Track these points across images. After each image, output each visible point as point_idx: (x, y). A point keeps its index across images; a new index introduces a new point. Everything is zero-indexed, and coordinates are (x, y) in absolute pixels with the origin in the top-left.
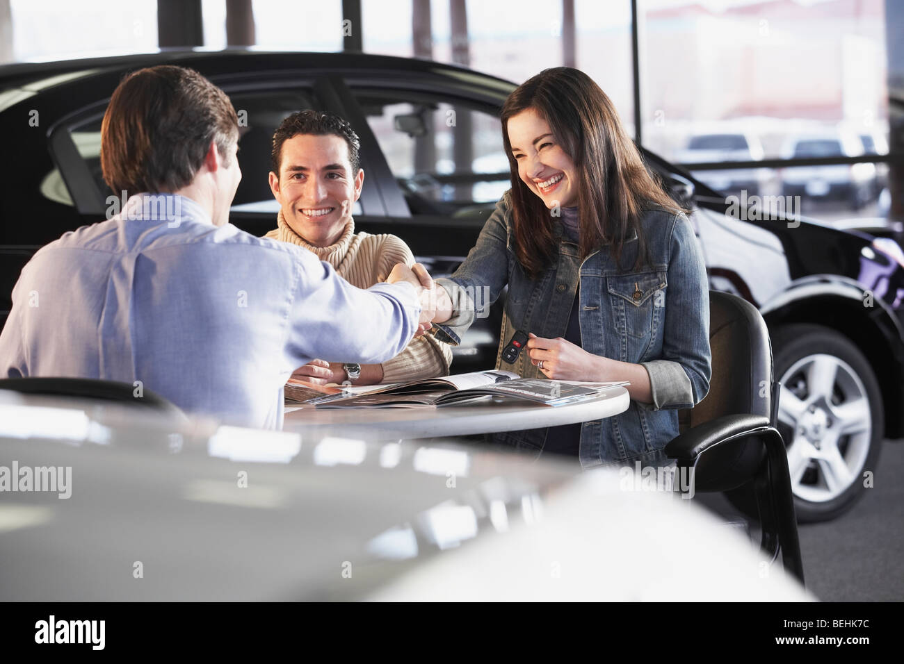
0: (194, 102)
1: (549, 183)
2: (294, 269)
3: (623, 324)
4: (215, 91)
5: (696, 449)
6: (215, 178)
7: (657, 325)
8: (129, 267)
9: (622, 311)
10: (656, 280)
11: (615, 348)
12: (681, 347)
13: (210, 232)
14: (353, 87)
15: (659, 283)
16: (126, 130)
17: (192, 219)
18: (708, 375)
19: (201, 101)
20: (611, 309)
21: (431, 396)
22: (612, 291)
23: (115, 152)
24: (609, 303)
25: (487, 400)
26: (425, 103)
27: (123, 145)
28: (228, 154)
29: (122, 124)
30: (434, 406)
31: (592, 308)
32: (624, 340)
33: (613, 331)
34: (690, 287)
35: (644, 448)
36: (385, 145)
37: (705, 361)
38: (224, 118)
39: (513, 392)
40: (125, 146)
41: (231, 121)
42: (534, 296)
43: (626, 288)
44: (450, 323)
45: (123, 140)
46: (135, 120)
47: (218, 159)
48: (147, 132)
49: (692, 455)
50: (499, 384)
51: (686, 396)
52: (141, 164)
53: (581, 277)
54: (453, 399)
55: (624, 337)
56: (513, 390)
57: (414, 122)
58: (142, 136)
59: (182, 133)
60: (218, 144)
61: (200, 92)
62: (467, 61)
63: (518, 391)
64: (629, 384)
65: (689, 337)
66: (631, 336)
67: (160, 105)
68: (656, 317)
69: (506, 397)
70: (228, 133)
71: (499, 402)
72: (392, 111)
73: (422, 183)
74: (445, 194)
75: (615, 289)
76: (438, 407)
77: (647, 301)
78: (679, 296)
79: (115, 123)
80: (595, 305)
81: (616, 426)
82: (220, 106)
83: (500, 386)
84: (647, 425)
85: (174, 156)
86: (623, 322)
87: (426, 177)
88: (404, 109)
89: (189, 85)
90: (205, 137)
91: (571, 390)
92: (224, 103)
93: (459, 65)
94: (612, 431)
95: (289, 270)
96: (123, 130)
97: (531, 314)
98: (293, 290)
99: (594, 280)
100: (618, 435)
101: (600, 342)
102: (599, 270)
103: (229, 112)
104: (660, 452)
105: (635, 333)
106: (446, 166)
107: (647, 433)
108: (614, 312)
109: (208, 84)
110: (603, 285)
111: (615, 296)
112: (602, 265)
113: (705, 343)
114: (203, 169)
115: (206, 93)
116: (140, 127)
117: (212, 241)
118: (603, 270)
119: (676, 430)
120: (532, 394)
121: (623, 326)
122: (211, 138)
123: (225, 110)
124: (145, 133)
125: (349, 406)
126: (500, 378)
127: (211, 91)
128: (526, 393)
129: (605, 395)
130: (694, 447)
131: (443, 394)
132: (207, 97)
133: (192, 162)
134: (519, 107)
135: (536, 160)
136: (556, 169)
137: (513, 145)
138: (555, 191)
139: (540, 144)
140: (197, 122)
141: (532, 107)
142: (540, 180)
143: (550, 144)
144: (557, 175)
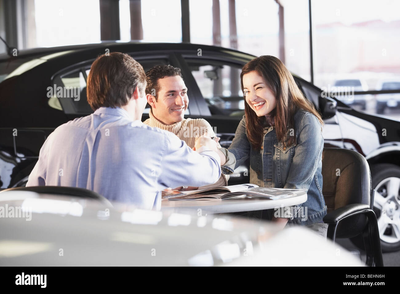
0: (129, 69)
4: (137, 64)
6: (137, 102)
9: (279, 155)
14: (186, 58)
16: (100, 81)
19: (132, 69)
21: (219, 195)
23: (94, 90)
24: (275, 151)
25: (244, 197)
26: (218, 65)
27: (98, 87)
28: (142, 91)
29: (98, 78)
30: (221, 200)
31: (269, 153)
36: (200, 84)
38: (141, 76)
40: (99, 87)
41: (144, 77)
43: (281, 145)
45: (98, 85)
46: (104, 76)
47: (139, 94)
48: (109, 81)
49: (335, 222)
50: (249, 189)
52: (106, 95)
53: (264, 140)
54: (229, 196)
56: (255, 192)
57: (213, 73)
58: (107, 83)
59: (124, 82)
60: (139, 88)
61: (131, 65)
62: (237, 47)
63: (258, 193)
66: (282, 166)
67: (115, 70)
69: (253, 195)
70: (143, 82)
71: (249, 197)
72: (203, 69)
73: (216, 101)
74: (227, 106)
75: (277, 145)
79: (95, 77)
82: (140, 71)
83: (250, 191)
85: (121, 92)
87: (218, 98)
88: (209, 68)
89: (127, 61)
90: (134, 84)
91: (282, 193)
92: (141, 69)
93: (233, 49)
95: (163, 142)
96: (98, 80)
103: (143, 73)
105: (283, 165)
106: (227, 93)
108: (276, 155)
109: (134, 61)
114: (132, 98)
115: (134, 65)
116: (106, 79)
118: (274, 137)
120: (264, 194)
121: (278, 162)
122: (136, 85)
123: (142, 73)
124: (108, 82)
125: (183, 199)
126: (250, 187)
127: (136, 64)
128: (261, 193)
129: (296, 195)
130: (336, 218)
131: (225, 194)
132: (134, 67)
133: (128, 95)
134: (249, 70)
135: (254, 94)
136: (262, 99)
137: (244, 87)
138: (261, 109)
139: (257, 88)
140: (130, 78)
141: (255, 70)
142: (255, 102)
143: (262, 88)
144: (263, 101)
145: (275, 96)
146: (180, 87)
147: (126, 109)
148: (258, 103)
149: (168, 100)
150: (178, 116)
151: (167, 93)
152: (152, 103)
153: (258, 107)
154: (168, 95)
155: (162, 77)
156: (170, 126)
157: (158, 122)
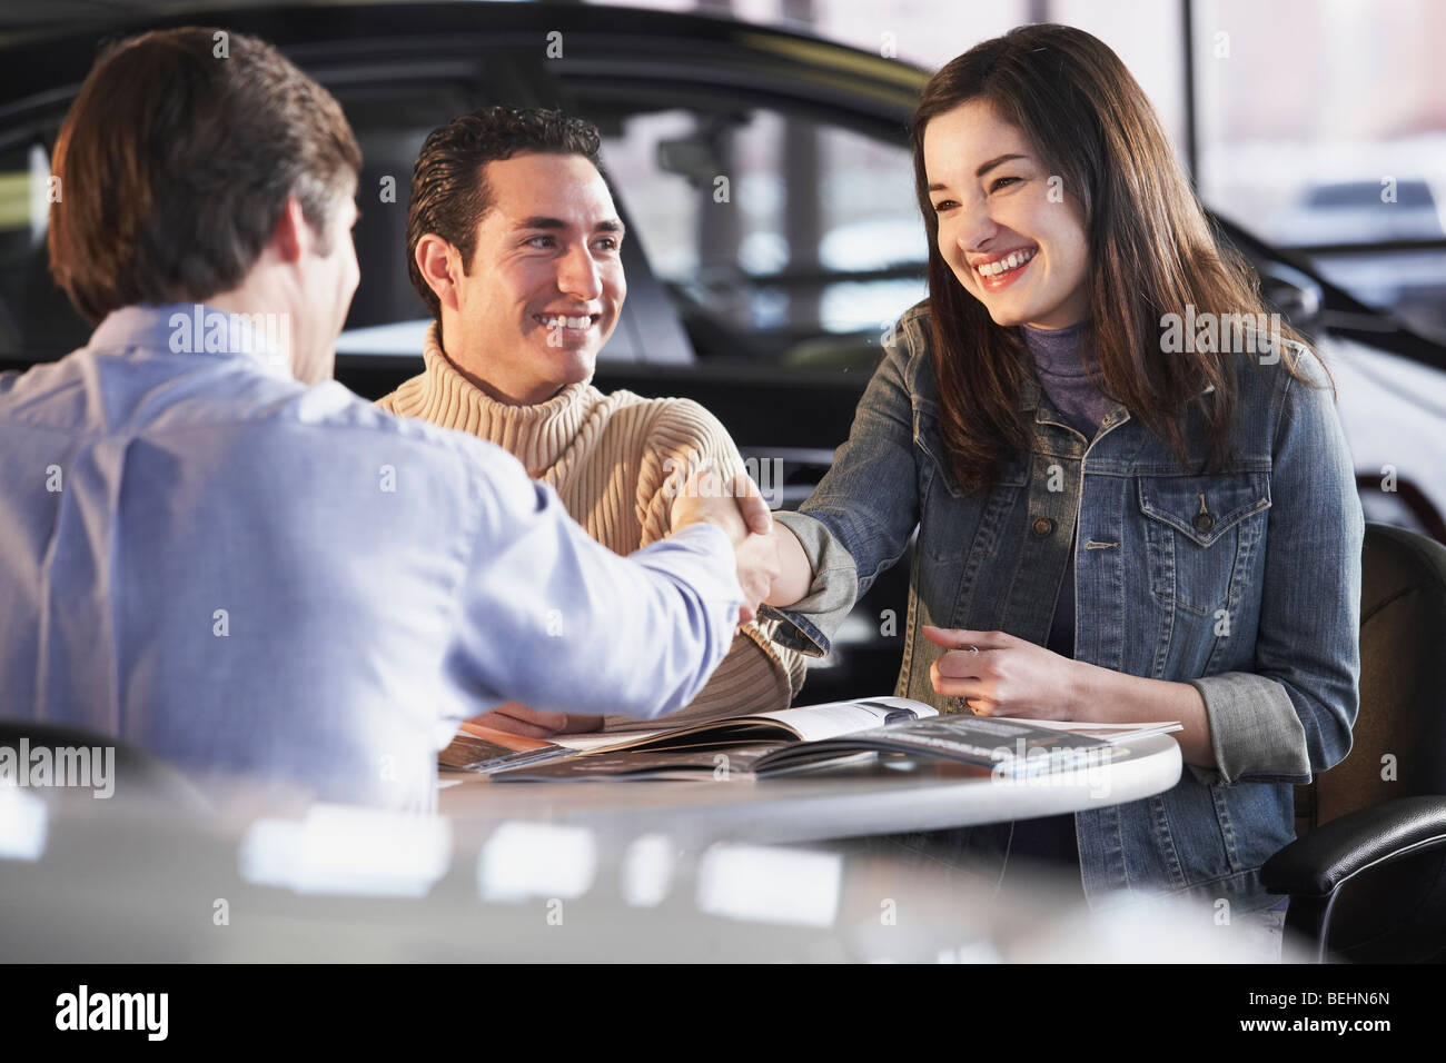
1: (1005, 265)
2: (472, 489)
3: (1171, 586)
5: (1331, 874)
6: (298, 277)
7: (1243, 589)
8: (111, 466)
9: (1169, 555)
10: (1249, 491)
11: (1147, 636)
12: (1293, 644)
13: (290, 400)
15: (1254, 499)
16: (100, 167)
17: (248, 366)
18: (1350, 708)
19: (271, 106)
20: (1144, 548)
21: (743, 753)
22: (1148, 509)
24: (1141, 538)
25: (868, 762)
27: (95, 201)
28: (328, 227)
29: (93, 156)
30: (751, 777)
31: (1103, 546)
32: (1168, 620)
33: (1144, 599)
34: (1319, 511)
35: (1223, 863)
37: (1348, 679)
38: (321, 147)
39: (925, 745)
40: (99, 204)
41: (336, 154)
42: (980, 545)
43: (1179, 505)
44: (806, 606)
45: (92, 187)
46: (121, 146)
47: (303, 234)
48: (146, 169)
49: (1323, 887)
50: (893, 726)
51: (1294, 759)
52: (129, 241)
53: (1086, 475)
54: (792, 761)
55: (1169, 614)
56: (924, 740)
58: (135, 179)
59: (221, 174)
60: (302, 202)
61: (269, 86)
63: (937, 742)
64: (1180, 728)
65: (1313, 622)
66: (1184, 610)
68: (1240, 572)
75: (1156, 505)
76: (759, 779)
77: (1227, 536)
78: (1294, 531)
80: (1111, 539)
81: (1160, 815)
82: (315, 121)
83: (897, 733)
84: (1227, 813)
86: (1168, 579)
90: (273, 185)
91: (1050, 740)
92: (326, 115)
94: (1152, 824)
95: (462, 491)
97: (972, 586)
98: (468, 534)
99: (1111, 483)
100: (1165, 834)
101: (1115, 621)
102: (1124, 463)
103: (335, 136)
104: (1255, 875)
105: (1193, 605)
107: (1229, 831)
108: (1151, 557)
110: (1128, 494)
111: (1156, 521)
112: (1133, 451)
113: (1349, 640)
114: (268, 256)
115: (284, 90)
116: (131, 161)
117: (295, 418)
118: (1131, 461)
119: (1288, 831)
120: (965, 748)
121: (1169, 590)
122: (286, 187)
123: (328, 131)
124: (140, 173)
125: (563, 776)
126: (895, 715)
128: (953, 746)
129: (1127, 752)
131: (771, 749)
133: (242, 238)
134: (955, 94)
135: (982, 214)
136: (1023, 237)
137: (932, 178)
138: (1010, 288)
139: (994, 179)
140: (257, 152)
141: (985, 96)
142: (983, 255)
143: (1017, 179)
144: (1022, 250)
145: (1082, 228)
146: (587, 209)
148: (998, 259)
149: (521, 264)
150: (566, 354)
151: (519, 227)
152: (443, 283)
153: (1001, 276)
154: (527, 243)
156: (525, 408)
157: (467, 388)
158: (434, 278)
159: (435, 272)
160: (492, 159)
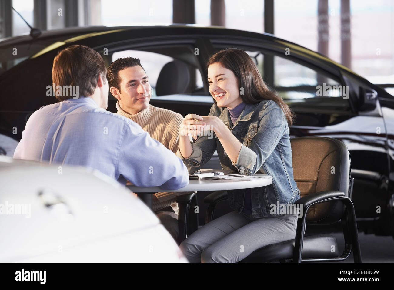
6: (101, 90)
10: (254, 131)
14: (215, 44)
15: (255, 133)
22: (242, 138)
28: (105, 79)
43: (247, 136)
47: (102, 82)
49: (305, 206)
75: (244, 137)
99: (237, 135)
102: (239, 130)
111: (244, 140)
112: (241, 127)
118: (241, 129)
122: (99, 74)
127: (95, 55)
130: (306, 203)
132: (94, 58)
133: (93, 86)
134: (214, 61)
135: (216, 85)
136: (223, 90)
138: (222, 99)
140: (92, 69)
141: (219, 62)
142: (216, 93)
143: (223, 79)
144: (223, 93)
146: (140, 76)
147: (92, 98)
148: (218, 94)
149: (130, 90)
152: (117, 95)
153: (219, 97)
154: (130, 86)
155: (122, 69)
158: (114, 95)
159: (115, 94)
160: (120, 70)
